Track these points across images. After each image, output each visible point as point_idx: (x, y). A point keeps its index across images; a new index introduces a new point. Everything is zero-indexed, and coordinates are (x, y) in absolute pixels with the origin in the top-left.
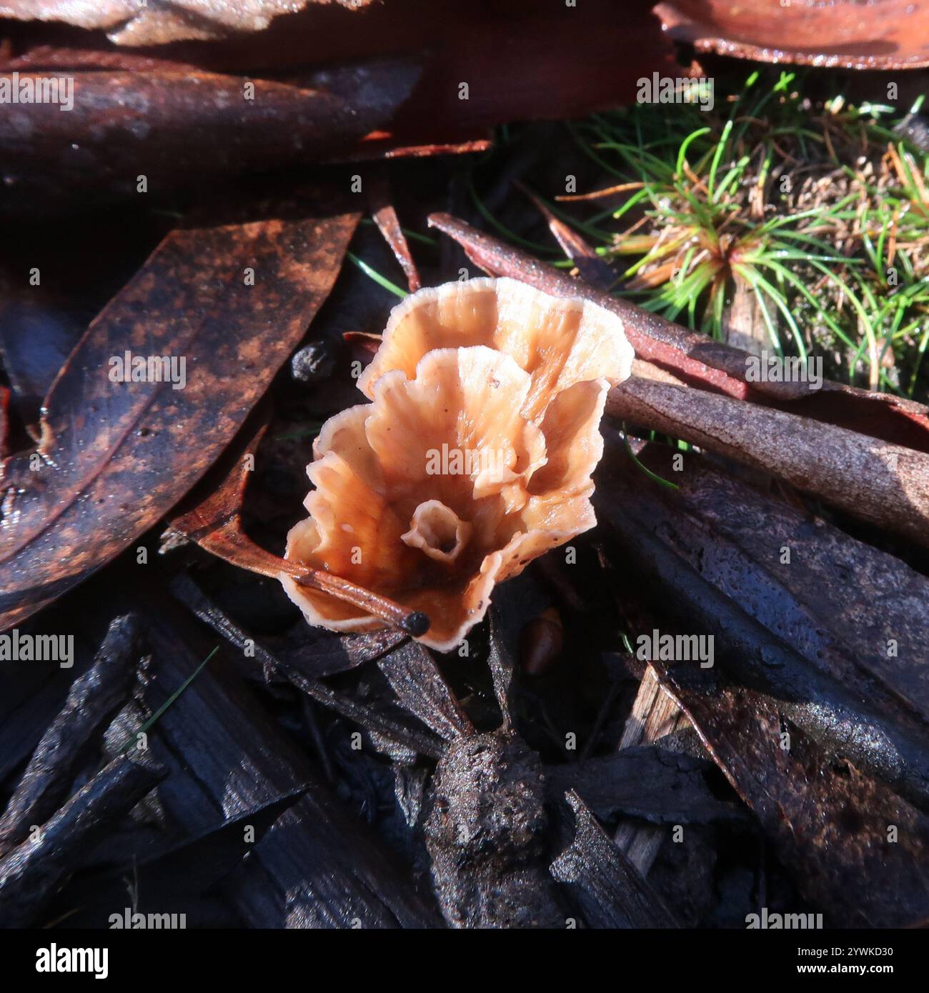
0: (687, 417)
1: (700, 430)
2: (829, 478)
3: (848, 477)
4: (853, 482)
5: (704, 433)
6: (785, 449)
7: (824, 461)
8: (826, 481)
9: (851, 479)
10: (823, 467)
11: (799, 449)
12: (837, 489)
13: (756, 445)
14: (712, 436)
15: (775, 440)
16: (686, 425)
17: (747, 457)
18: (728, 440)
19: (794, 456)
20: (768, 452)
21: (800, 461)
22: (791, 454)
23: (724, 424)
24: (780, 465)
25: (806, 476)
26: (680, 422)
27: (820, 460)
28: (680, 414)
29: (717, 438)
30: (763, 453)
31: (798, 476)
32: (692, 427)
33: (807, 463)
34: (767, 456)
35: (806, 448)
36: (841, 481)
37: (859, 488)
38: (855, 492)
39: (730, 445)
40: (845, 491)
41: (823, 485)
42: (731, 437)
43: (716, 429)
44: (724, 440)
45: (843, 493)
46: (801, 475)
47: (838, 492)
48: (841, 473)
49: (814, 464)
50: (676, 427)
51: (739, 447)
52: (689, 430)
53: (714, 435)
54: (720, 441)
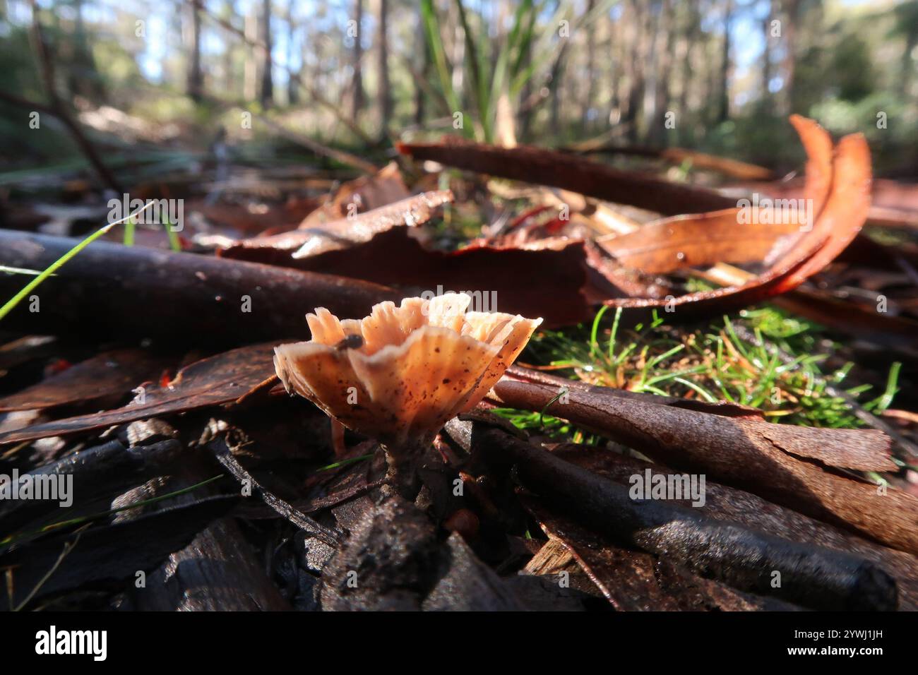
0: (584, 399)
1: (593, 407)
2: (688, 432)
3: (702, 429)
4: (706, 432)
5: (596, 408)
6: (654, 415)
7: (683, 420)
8: (686, 434)
9: (705, 431)
10: (683, 424)
11: (664, 414)
12: (696, 440)
13: (632, 414)
14: (601, 410)
15: (646, 409)
16: (582, 404)
17: (627, 423)
18: (612, 412)
19: (661, 418)
20: (642, 418)
21: (665, 421)
22: (658, 417)
23: (610, 402)
24: (650, 426)
25: (671, 432)
26: (578, 403)
27: (680, 420)
28: (580, 398)
29: (605, 411)
30: (638, 419)
31: (665, 433)
32: (588, 405)
33: (670, 422)
34: (641, 420)
35: (670, 413)
36: (698, 433)
37: (711, 437)
38: (709, 441)
39: (615, 415)
40: (701, 441)
41: (684, 438)
42: (615, 409)
43: (604, 405)
44: (610, 412)
45: (700, 442)
46: (667, 432)
47: (696, 443)
48: (697, 427)
49: (676, 423)
50: (576, 407)
51: (620, 417)
52: (585, 408)
53: (602, 409)
54: (607, 413)
